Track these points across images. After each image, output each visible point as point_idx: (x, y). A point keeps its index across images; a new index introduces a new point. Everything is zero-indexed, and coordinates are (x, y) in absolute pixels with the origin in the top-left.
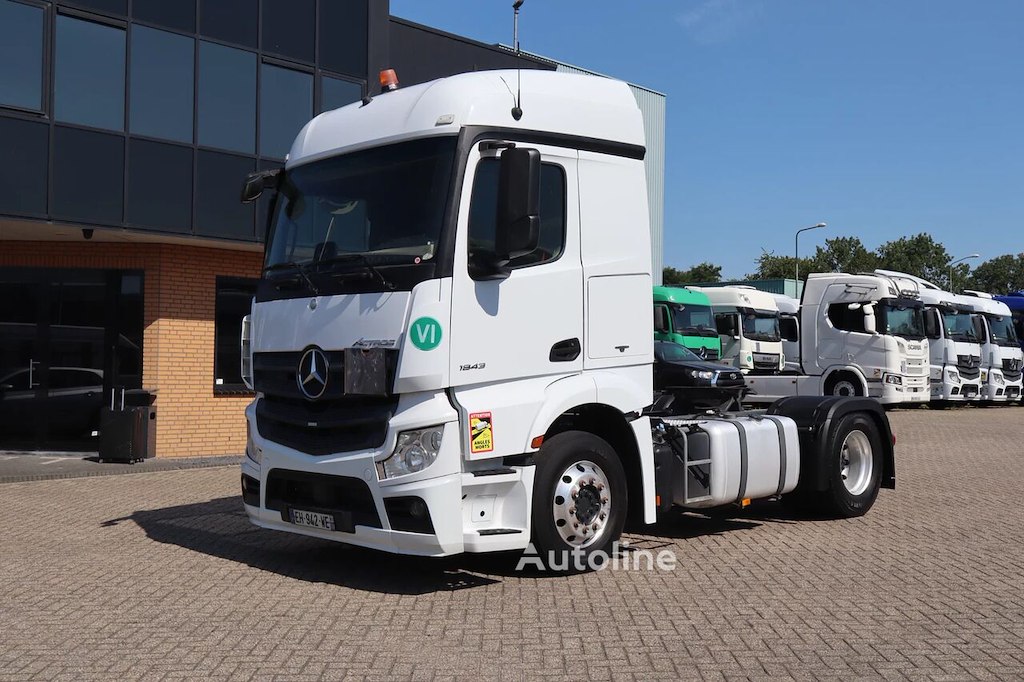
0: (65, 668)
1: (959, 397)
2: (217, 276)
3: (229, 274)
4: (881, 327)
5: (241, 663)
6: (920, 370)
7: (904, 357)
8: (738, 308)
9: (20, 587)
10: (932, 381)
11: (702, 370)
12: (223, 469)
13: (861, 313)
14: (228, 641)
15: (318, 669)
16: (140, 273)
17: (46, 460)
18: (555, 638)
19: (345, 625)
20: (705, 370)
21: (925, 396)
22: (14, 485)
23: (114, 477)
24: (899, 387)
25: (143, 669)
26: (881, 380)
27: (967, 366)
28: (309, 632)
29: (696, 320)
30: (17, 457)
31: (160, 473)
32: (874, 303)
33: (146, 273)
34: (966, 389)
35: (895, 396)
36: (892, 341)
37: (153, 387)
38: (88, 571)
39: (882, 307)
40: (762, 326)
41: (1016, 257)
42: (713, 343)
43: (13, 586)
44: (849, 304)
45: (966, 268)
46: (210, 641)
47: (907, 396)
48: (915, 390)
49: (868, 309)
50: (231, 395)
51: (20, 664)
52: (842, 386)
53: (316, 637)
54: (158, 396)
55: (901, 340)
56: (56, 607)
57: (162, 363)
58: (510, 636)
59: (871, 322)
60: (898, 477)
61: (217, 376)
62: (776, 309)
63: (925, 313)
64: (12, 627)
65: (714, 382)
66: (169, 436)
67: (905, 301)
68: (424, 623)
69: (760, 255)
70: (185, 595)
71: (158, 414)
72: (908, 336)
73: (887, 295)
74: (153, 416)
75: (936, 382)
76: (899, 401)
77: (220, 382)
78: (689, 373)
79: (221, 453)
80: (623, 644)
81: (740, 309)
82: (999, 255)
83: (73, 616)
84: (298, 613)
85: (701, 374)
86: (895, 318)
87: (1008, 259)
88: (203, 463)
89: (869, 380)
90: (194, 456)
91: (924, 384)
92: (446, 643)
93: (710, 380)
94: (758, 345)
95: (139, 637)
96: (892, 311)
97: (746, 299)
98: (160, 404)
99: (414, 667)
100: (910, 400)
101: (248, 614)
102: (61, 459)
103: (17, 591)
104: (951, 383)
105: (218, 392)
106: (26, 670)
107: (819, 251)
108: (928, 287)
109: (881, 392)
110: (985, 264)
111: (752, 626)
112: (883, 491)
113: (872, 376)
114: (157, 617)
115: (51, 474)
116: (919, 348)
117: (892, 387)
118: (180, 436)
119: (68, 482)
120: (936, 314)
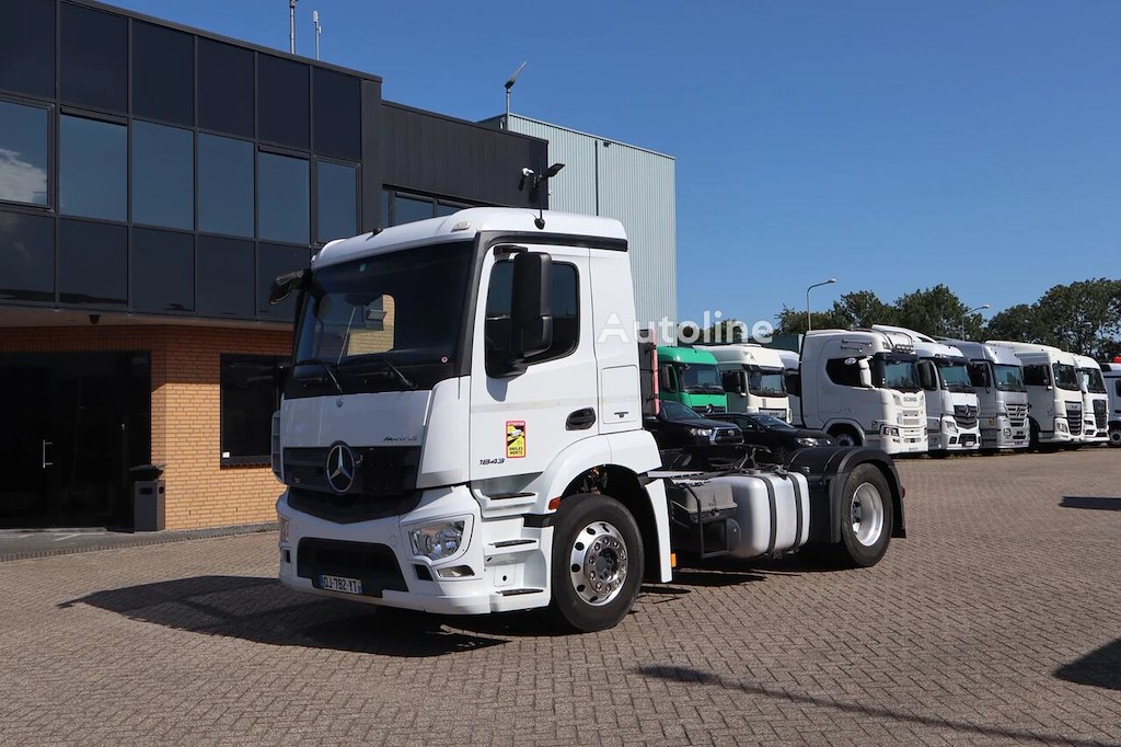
0: (59, 715)
1: (957, 446)
2: (222, 355)
3: (234, 352)
4: (877, 381)
5: (214, 704)
6: (917, 422)
7: (900, 409)
8: (743, 365)
9: (26, 650)
10: (929, 431)
11: (702, 428)
12: (229, 538)
13: (857, 369)
14: (206, 687)
15: (280, 706)
16: (148, 354)
17: (59, 537)
18: (496, 673)
19: (314, 670)
20: (706, 428)
21: (922, 446)
22: (27, 561)
23: (123, 551)
24: (896, 438)
25: (128, 713)
26: (878, 433)
27: (963, 416)
28: (279, 677)
29: (703, 378)
30: (32, 535)
31: (168, 545)
32: (870, 357)
33: (153, 353)
34: (964, 438)
35: (894, 447)
36: (889, 394)
37: (162, 463)
38: (91, 634)
39: (878, 362)
40: (767, 382)
41: (1030, 307)
42: (720, 401)
43: (19, 650)
44: (845, 359)
45: (978, 318)
46: (191, 688)
47: (905, 447)
48: (913, 441)
49: (864, 363)
50: (238, 467)
51: (21, 714)
52: (842, 439)
53: (286, 681)
54: (167, 471)
55: (897, 392)
56: (57, 665)
57: (170, 438)
58: (457, 674)
59: (867, 377)
60: (907, 527)
61: (223, 450)
62: (782, 365)
63: (920, 365)
64: (16, 684)
65: (712, 439)
66: (177, 510)
67: (899, 355)
68: (383, 666)
69: (781, 310)
70: (175, 651)
71: (167, 488)
72: (904, 389)
73: (881, 349)
74: (162, 490)
75: (934, 432)
76: (897, 452)
77: (226, 455)
78: (689, 432)
79: (228, 524)
80: (553, 676)
81: (746, 367)
82: (1014, 304)
83: (71, 673)
84: (273, 662)
85: (699, 432)
86: (891, 372)
87: (1023, 308)
88: (211, 533)
89: (867, 433)
90: (203, 527)
91: (922, 435)
92: (399, 681)
93: (708, 437)
94: (764, 401)
95: (129, 688)
96: (887, 364)
97: (752, 357)
98: (170, 478)
99: (365, 702)
100: (908, 451)
101: (229, 665)
102: (74, 535)
103: (23, 654)
104: (950, 432)
105: (225, 465)
106: (25, 718)
107: (836, 306)
108: (924, 340)
109: (880, 443)
110: (1000, 314)
111: (671, 657)
112: (894, 541)
113: (869, 428)
114: (146, 670)
115: (64, 549)
116: (915, 400)
117: (890, 438)
118: (189, 509)
119: (78, 556)
120: (931, 366)
